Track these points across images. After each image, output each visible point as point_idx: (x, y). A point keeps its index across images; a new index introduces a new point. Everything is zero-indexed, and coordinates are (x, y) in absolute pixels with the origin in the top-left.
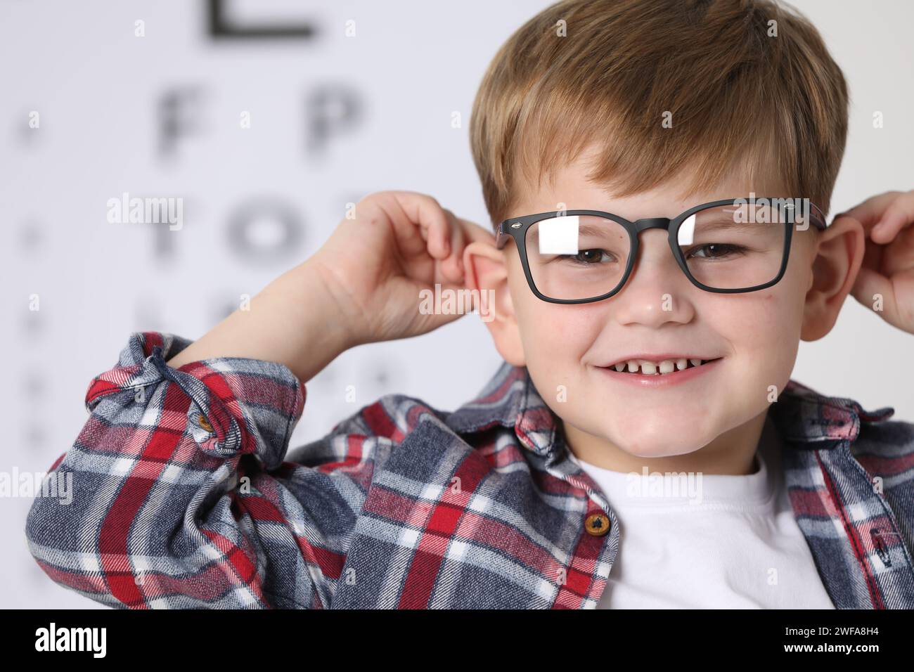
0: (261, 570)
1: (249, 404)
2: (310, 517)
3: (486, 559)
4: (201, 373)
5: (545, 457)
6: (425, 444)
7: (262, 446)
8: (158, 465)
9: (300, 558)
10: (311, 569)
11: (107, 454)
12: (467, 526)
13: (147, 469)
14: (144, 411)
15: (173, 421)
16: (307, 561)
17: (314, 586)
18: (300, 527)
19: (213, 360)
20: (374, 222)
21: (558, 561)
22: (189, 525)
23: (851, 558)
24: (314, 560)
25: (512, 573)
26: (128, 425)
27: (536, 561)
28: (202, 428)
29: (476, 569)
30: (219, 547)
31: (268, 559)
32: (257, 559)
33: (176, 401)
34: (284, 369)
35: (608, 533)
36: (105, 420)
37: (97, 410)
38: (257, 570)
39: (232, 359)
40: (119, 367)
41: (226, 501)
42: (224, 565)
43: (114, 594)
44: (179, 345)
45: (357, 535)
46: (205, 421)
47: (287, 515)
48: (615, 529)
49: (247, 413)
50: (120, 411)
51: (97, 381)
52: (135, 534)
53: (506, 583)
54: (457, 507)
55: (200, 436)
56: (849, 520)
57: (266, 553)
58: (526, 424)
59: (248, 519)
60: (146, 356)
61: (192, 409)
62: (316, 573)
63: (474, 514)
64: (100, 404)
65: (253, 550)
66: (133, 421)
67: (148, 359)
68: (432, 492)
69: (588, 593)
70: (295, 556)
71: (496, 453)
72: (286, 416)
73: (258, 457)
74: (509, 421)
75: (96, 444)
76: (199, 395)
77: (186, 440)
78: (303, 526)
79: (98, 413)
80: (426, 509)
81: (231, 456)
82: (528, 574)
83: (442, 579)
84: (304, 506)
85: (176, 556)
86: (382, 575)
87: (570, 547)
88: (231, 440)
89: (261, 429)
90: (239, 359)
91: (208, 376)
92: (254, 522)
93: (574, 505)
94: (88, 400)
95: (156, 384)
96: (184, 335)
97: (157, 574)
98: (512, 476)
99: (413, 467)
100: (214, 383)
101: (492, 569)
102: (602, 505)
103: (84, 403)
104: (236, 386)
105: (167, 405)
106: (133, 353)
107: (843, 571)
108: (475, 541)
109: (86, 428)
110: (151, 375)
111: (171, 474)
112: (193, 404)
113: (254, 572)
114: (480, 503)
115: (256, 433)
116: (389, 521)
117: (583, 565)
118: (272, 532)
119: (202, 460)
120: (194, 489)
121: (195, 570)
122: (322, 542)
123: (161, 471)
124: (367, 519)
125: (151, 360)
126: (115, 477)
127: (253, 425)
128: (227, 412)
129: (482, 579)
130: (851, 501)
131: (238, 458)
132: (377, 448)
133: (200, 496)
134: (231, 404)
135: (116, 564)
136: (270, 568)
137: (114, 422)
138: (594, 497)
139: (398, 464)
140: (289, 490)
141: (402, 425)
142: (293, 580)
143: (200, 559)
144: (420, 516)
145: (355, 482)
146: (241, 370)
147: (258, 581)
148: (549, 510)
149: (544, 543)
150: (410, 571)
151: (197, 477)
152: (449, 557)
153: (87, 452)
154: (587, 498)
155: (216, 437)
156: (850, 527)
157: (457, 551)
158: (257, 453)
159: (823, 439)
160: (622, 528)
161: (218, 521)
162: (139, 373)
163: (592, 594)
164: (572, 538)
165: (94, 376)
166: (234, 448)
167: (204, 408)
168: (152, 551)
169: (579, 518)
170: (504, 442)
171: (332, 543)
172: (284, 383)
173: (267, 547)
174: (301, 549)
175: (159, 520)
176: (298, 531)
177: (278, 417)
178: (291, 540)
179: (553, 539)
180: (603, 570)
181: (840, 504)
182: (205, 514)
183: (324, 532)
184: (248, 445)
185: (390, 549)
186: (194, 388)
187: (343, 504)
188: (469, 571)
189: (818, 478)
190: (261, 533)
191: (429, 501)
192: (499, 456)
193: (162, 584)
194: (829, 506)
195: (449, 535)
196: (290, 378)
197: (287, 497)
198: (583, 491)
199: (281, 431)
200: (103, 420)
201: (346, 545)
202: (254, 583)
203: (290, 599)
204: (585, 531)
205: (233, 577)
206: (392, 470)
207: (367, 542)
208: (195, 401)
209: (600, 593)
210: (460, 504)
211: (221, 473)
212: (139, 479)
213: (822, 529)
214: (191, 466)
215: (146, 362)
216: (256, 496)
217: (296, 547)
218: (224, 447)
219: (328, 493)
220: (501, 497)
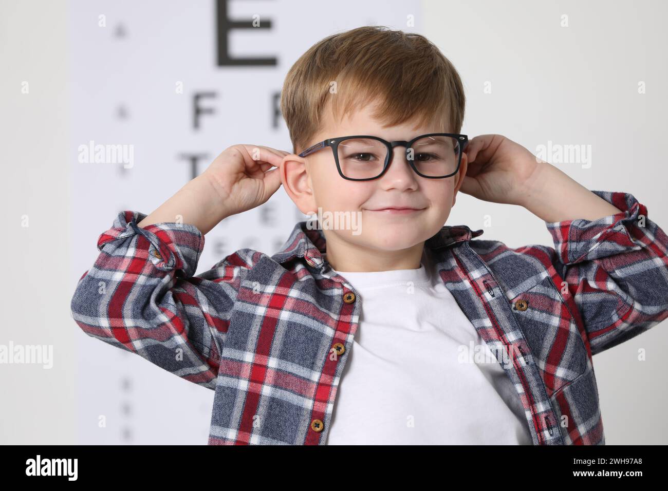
0: (187, 328)
1: (178, 245)
2: (211, 303)
3: (299, 319)
4: (155, 230)
5: (320, 269)
6: (264, 268)
7: (186, 265)
8: (135, 276)
9: (205, 323)
10: (211, 328)
11: (111, 270)
12: (289, 304)
13: (130, 277)
14: (127, 249)
15: (141, 254)
16: (209, 325)
17: (212, 336)
18: (206, 308)
19: (160, 224)
20: (235, 155)
21: (333, 318)
22: (153, 304)
23: (474, 296)
24: (213, 324)
25: (312, 324)
26: (120, 256)
27: (323, 318)
28: (156, 257)
29: (295, 323)
30: (167, 316)
31: (190, 323)
32: (185, 323)
33: (143, 244)
34: (194, 227)
35: (355, 301)
36: (108, 254)
37: (104, 249)
38: (185, 328)
39: (169, 223)
40: (113, 227)
41: (170, 293)
42: (170, 325)
43: (116, 338)
44: (141, 217)
45: (235, 310)
46: (158, 254)
47: (199, 302)
48: (357, 299)
49: (178, 249)
50: (115, 249)
51: (103, 235)
52: (125, 308)
53: (310, 329)
54: (283, 295)
55: (155, 261)
56: (472, 279)
57: (189, 320)
58: (309, 255)
59: (180, 303)
60: (127, 222)
61: (151, 248)
62: (214, 331)
63: (292, 298)
64: (105, 246)
65: (183, 318)
66: (122, 254)
67: (129, 224)
68: (270, 289)
69: (349, 331)
70: (203, 322)
71: (296, 273)
72: (196, 251)
73: (184, 271)
74: (301, 255)
75: (105, 265)
76: (154, 241)
77: (148, 262)
78: (207, 308)
79: (105, 250)
80: (268, 297)
81: (171, 270)
82: (320, 324)
83: (278, 329)
84: (207, 298)
85: (146, 319)
86: (249, 329)
87: (338, 311)
88: (171, 263)
89: (185, 257)
90: (172, 223)
91: (158, 231)
92: (183, 305)
93: (337, 292)
94: (99, 244)
95: (133, 236)
96: (143, 212)
97: (137, 328)
98: (307, 281)
99: (260, 279)
100: (161, 235)
101: (303, 323)
102: (350, 288)
103: (97, 246)
104: (172, 236)
105: (138, 247)
106: (120, 221)
107: (471, 304)
108: (293, 311)
109: (99, 258)
110: (130, 232)
111: (141, 280)
112: (151, 245)
113: (184, 328)
114: (294, 293)
115: (183, 259)
116: (250, 303)
117: (345, 319)
118: (192, 310)
119: (157, 273)
120: (154, 287)
121: (155, 326)
122: (217, 315)
123: (137, 278)
124: (240, 303)
125: (130, 224)
126: (115, 281)
127: (181, 255)
128: (168, 249)
129: (298, 328)
130: (472, 270)
131: (174, 271)
132: (241, 271)
133: (157, 291)
134: (170, 245)
135: (117, 323)
136: (191, 327)
137: (112, 255)
138: (346, 285)
139: (252, 277)
140: (200, 290)
141: (250, 263)
142: (202, 334)
143: (158, 321)
144: (265, 301)
145: (232, 286)
146: (174, 229)
147: (186, 333)
148: (325, 296)
149: (325, 311)
150: (262, 326)
151: (154, 281)
152: (281, 318)
153: (100, 269)
154: (343, 287)
155: (163, 261)
156: (472, 282)
157: (285, 316)
158: (183, 268)
159: (454, 243)
160: (361, 298)
161: (167, 303)
162: (125, 231)
163: (351, 332)
164: (338, 307)
165: (101, 233)
166: (172, 266)
167: (157, 247)
168: (134, 317)
169: (340, 297)
170: (299, 268)
171: (222, 316)
172: (194, 234)
173: (190, 318)
174: (206, 319)
175: (137, 302)
176: (204, 310)
177: (192, 251)
178: (201, 314)
179: (330, 309)
180: (355, 319)
181: (466, 272)
182: (160, 300)
183: (218, 311)
184: (179, 264)
185: (252, 316)
186: (152, 237)
187: (226, 297)
188: (291, 325)
189: (454, 263)
190: (187, 310)
191: (269, 294)
192: (298, 274)
193: (139, 332)
194: (461, 274)
195: (280, 308)
196: (197, 232)
197: (199, 293)
198: (340, 283)
199: (194, 258)
200: (107, 254)
201: (228, 316)
202: (184, 334)
203: (201, 343)
204: (344, 302)
205: (173, 330)
206: (250, 280)
207: (240, 314)
208: (153, 244)
209: (355, 330)
210: (284, 294)
211: (167, 279)
212: (127, 282)
213: (459, 286)
214: (151, 276)
215: (128, 225)
216: (184, 293)
217: (203, 318)
218: (168, 266)
219: (218, 292)
220: (304, 290)
